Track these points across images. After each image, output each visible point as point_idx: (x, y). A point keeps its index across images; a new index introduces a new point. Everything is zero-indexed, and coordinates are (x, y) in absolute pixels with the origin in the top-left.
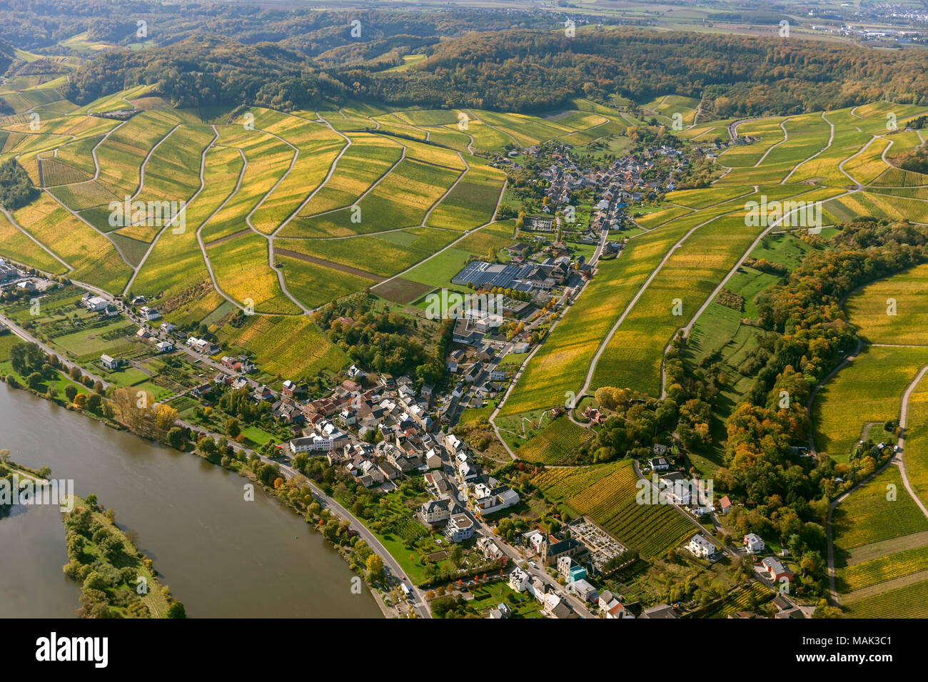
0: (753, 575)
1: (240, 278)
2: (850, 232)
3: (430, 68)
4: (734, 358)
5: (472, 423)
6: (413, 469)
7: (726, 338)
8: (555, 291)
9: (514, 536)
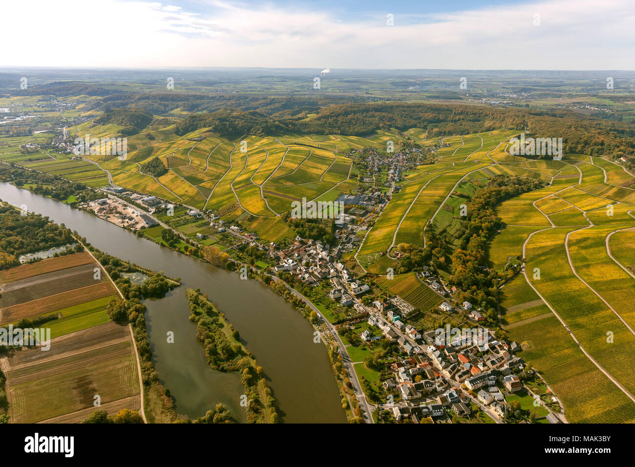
0: (468, 318)
1: (250, 203)
2: (494, 181)
3: (319, 119)
4: (452, 231)
5: (348, 258)
6: (325, 277)
7: (447, 223)
8: (375, 206)
9: (369, 303)
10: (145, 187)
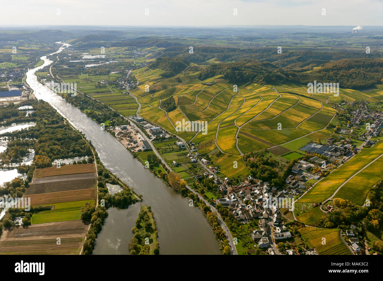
1: (224, 140)
3: (320, 71)
6: (257, 217)
8: (339, 157)
9: (284, 250)
10: (157, 119)
